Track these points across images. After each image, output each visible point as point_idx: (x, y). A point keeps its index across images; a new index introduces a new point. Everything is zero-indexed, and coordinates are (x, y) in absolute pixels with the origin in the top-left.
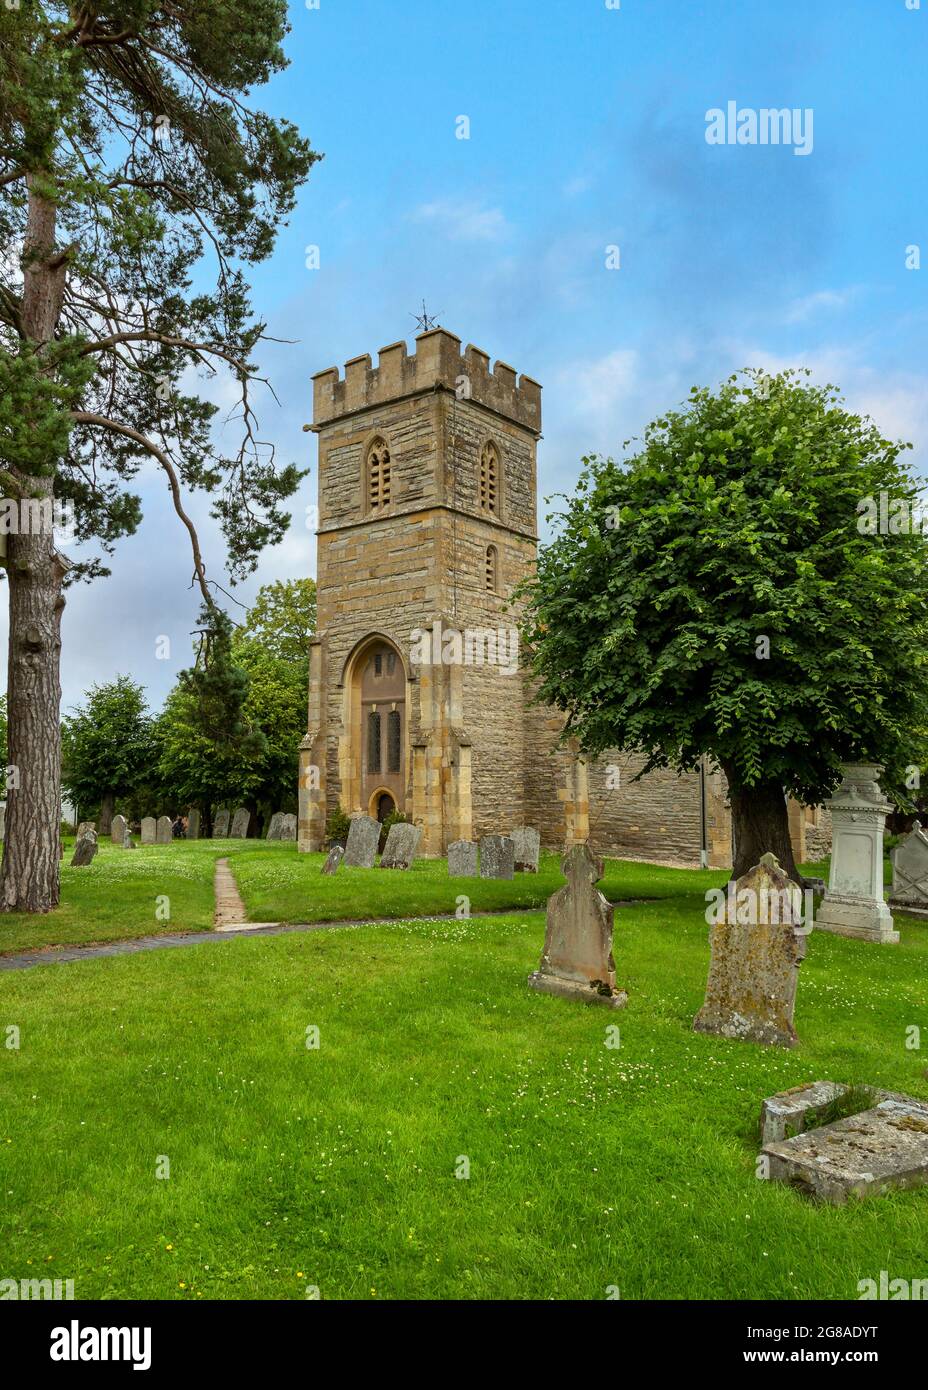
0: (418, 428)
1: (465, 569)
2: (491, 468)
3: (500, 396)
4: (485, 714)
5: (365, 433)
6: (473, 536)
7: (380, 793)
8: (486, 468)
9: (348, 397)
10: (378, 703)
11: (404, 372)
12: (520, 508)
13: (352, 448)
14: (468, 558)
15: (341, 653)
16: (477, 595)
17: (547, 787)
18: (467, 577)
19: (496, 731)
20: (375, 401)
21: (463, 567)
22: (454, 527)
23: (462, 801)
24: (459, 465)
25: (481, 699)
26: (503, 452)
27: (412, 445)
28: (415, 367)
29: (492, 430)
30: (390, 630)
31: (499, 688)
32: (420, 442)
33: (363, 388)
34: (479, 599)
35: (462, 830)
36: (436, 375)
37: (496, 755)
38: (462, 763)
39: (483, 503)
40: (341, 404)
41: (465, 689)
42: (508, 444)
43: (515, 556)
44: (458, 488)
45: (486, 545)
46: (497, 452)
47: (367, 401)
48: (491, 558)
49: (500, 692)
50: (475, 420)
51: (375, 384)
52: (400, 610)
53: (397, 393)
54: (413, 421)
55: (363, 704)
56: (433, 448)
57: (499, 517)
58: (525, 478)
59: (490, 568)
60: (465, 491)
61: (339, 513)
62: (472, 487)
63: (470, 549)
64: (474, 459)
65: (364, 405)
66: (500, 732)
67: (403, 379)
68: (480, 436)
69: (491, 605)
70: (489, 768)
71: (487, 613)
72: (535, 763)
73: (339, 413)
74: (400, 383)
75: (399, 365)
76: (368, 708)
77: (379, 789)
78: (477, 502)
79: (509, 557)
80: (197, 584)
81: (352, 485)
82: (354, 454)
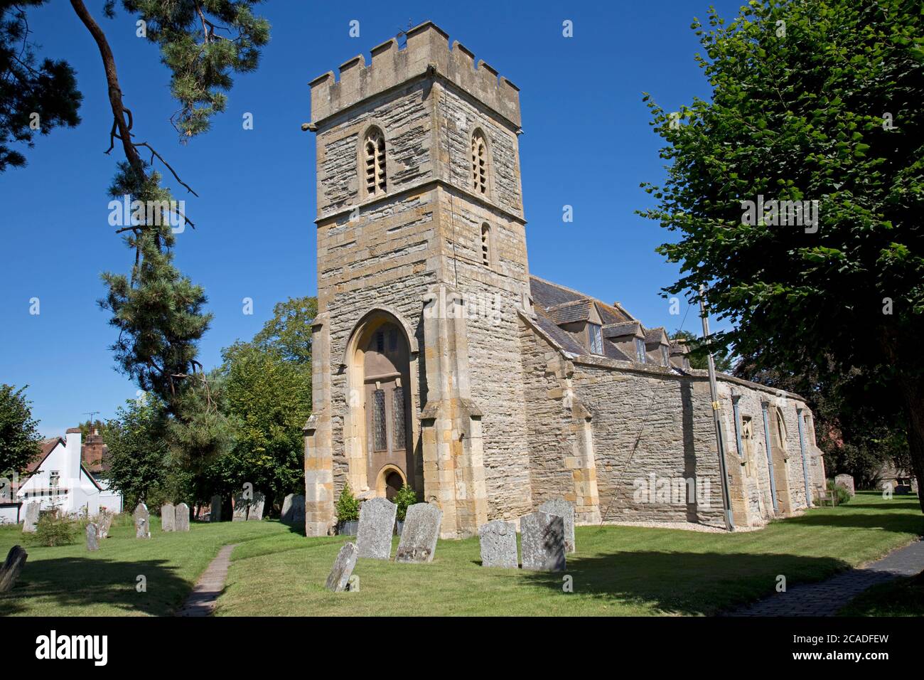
0: (411, 113)
1: (463, 243)
2: (480, 154)
3: (484, 90)
4: (490, 386)
5: (360, 125)
6: (468, 212)
7: (386, 472)
8: (476, 152)
9: (343, 94)
10: (383, 380)
11: (396, 64)
12: (507, 192)
13: (348, 140)
14: (465, 233)
15: (342, 334)
16: (476, 269)
17: (554, 455)
18: (465, 251)
19: (500, 402)
20: (369, 94)
21: (462, 241)
22: (451, 202)
23: (476, 474)
24: (452, 146)
25: (484, 370)
26: (490, 141)
27: (407, 128)
28: (406, 59)
29: (481, 120)
30: (391, 306)
31: (501, 360)
32: (415, 125)
33: (357, 85)
34: (478, 273)
35: (477, 505)
36: (427, 62)
37: (502, 427)
38: (473, 434)
39: (476, 184)
40: (337, 102)
41: (471, 360)
42: (494, 134)
43: (507, 235)
44: (453, 166)
45: (481, 222)
46: (484, 140)
47: (362, 95)
48: (486, 235)
49: (501, 364)
50: (464, 108)
51: (369, 79)
52: (400, 285)
53: (390, 84)
54: (406, 108)
55: (367, 382)
56: (427, 128)
57: (490, 197)
58: (510, 166)
59: (485, 245)
60: (458, 170)
61: (337, 201)
62: (466, 168)
63: (466, 224)
64: (466, 142)
65: (359, 99)
66: (504, 403)
67: (396, 70)
68: (469, 123)
69: (488, 279)
70: (497, 439)
71: (485, 287)
72: (538, 432)
73: (335, 110)
74: (393, 74)
75: (392, 58)
76: (372, 386)
77: (387, 467)
78: (471, 181)
79: (502, 236)
80: (119, 143)
81: (349, 173)
82: (350, 145)
